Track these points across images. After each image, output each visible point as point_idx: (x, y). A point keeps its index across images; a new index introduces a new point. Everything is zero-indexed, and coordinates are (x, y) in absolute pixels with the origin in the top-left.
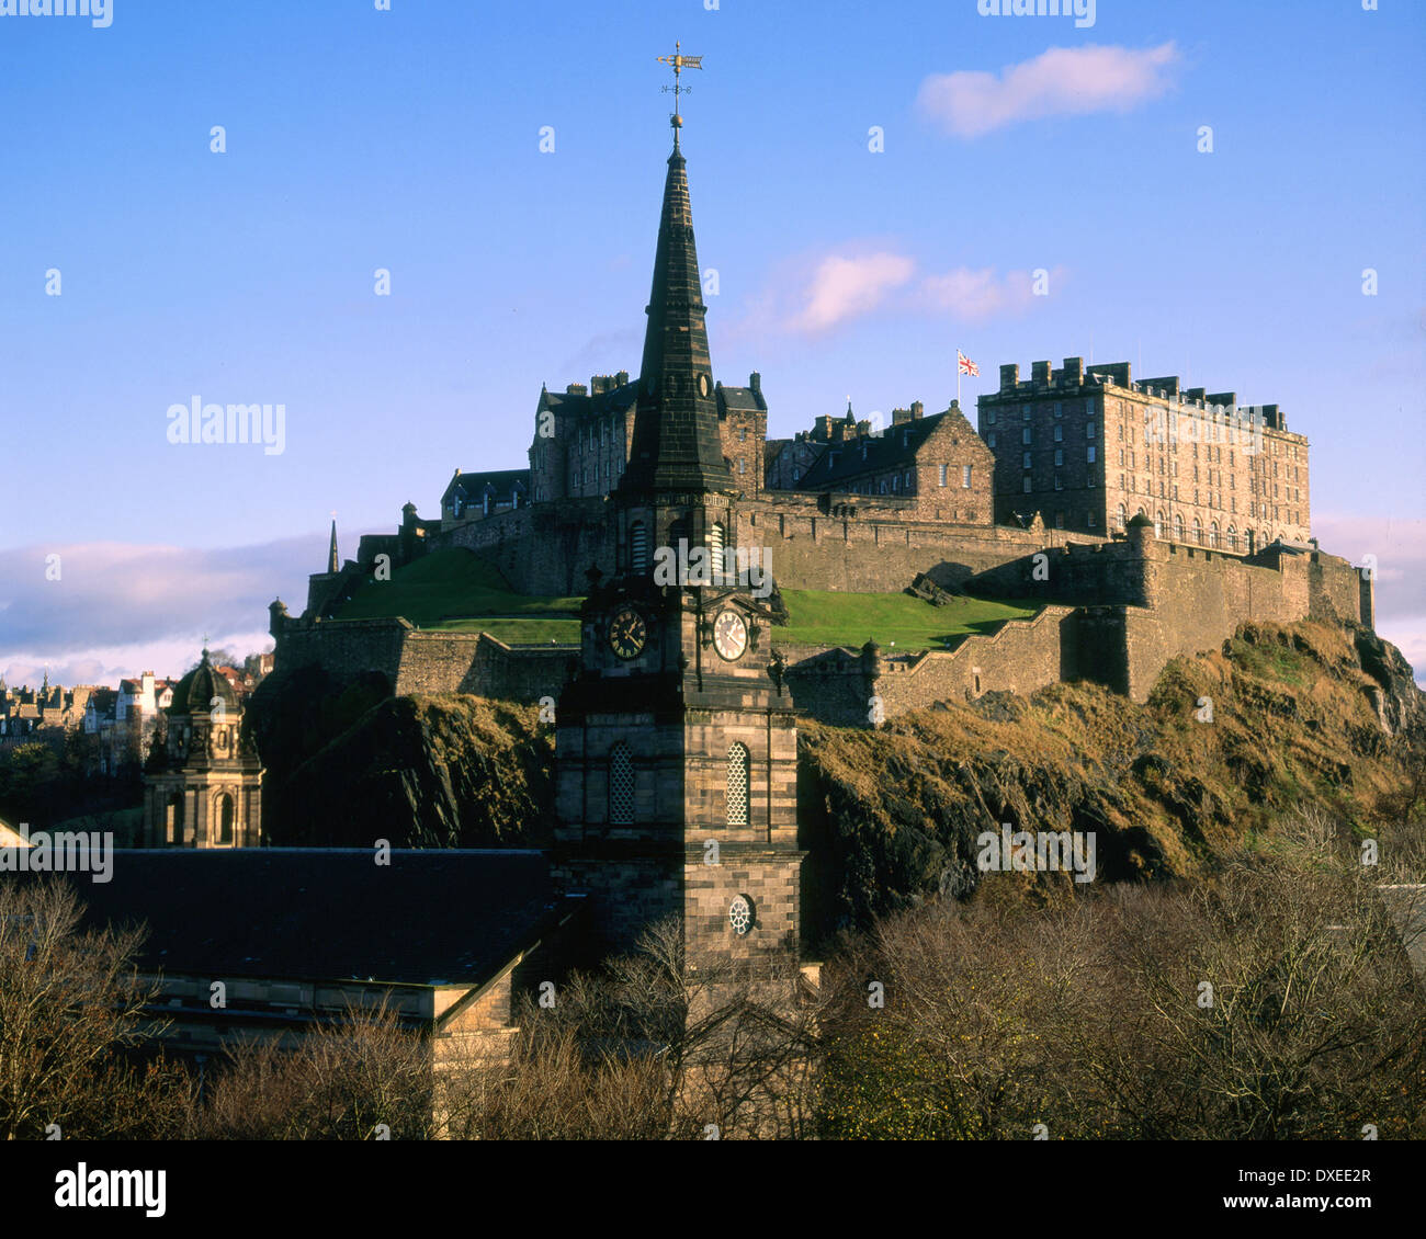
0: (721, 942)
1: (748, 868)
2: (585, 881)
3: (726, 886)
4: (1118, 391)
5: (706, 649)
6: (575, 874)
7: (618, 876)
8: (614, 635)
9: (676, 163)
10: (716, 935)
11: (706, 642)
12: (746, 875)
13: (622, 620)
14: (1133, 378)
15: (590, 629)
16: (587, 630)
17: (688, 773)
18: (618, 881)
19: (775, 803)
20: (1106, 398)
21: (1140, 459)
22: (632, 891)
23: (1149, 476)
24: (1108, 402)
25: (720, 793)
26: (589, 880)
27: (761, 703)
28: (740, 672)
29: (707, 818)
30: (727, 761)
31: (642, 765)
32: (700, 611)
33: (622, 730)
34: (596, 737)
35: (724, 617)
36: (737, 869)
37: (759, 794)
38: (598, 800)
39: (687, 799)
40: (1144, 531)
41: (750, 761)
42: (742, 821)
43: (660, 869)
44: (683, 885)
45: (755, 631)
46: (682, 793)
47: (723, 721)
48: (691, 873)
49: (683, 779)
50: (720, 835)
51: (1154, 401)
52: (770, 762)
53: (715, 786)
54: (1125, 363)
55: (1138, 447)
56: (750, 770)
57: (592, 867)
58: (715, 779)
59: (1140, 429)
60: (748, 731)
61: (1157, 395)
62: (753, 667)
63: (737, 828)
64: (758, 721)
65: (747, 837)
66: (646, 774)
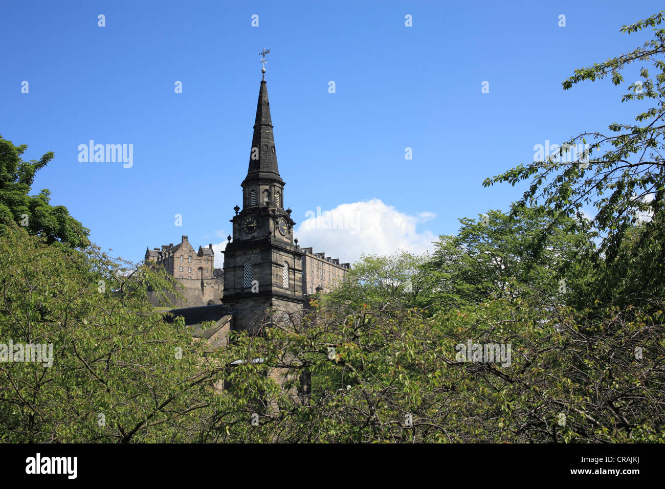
1: (289, 303)
2: (235, 307)
3: (284, 307)
4: (310, 255)
5: (276, 230)
6: (231, 306)
7: (247, 304)
8: (245, 226)
9: (263, 83)
11: (277, 228)
12: (289, 305)
13: (248, 221)
14: (314, 252)
15: (237, 226)
16: (235, 226)
17: (273, 268)
19: (296, 283)
20: (307, 257)
21: (315, 275)
22: (253, 309)
23: (318, 280)
24: (307, 258)
25: (281, 276)
27: (292, 250)
28: (285, 240)
29: (278, 284)
30: (283, 266)
31: (256, 267)
32: (275, 218)
33: (248, 256)
34: (239, 259)
35: (281, 221)
36: (287, 302)
37: (291, 279)
38: (239, 280)
39: (273, 276)
40: (321, 291)
41: (289, 268)
42: (288, 287)
43: (263, 300)
44: (271, 305)
45: (289, 228)
46: (271, 274)
47: (282, 253)
48: (275, 301)
49: (271, 269)
50: (281, 290)
51: (319, 259)
52: (295, 270)
53: (280, 274)
54: (312, 248)
55: (315, 271)
56: (289, 271)
57: (238, 303)
58: (280, 271)
59: (315, 266)
60: (289, 258)
61: (320, 257)
62: (289, 239)
63: (286, 289)
64: (291, 256)
65: (288, 292)
66: (257, 270)
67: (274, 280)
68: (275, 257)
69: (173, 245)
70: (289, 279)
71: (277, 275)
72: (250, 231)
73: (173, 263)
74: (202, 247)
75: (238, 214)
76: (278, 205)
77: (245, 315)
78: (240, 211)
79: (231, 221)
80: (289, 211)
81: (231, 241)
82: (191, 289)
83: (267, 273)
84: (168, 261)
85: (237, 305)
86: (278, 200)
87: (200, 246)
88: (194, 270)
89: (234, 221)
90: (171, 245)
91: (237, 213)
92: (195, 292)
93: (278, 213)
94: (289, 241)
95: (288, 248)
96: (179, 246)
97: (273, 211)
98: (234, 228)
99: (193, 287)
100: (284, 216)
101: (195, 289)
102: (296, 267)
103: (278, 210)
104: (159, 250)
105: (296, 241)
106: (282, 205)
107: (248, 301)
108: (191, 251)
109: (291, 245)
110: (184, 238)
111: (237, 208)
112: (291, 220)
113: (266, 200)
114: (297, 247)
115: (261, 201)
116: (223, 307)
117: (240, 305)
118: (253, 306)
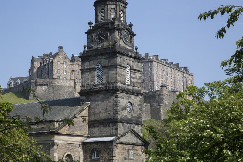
0: (125, 113)
2: (89, 99)
3: (126, 99)
5: (121, 40)
6: (87, 98)
7: (99, 97)
8: (97, 37)
10: (124, 111)
11: (121, 38)
12: (130, 97)
17: (118, 69)
18: (98, 98)
19: (136, 80)
20: (154, 62)
21: (161, 76)
22: (103, 100)
23: (162, 80)
25: (124, 75)
26: (91, 99)
27: (133, 55)
28: (128, 47)
29: (122, 81)
30: (126, 68)
31: (105, 68)
32: (119, 30)
33: (99, 60)
34: (92, 63)
35: (124, 32)
36: (129, 95)
37: (133, 78)
38: (93, 78)
39: (118, 75)
40: (164, 88)
41: (131, 69)
42: (130, 83)
43: (110, 93)
44: (117, 97)
45: (131, 38)
46: (116, 74)
47: (125, 57)
48: (119, 94)
49: (117, 70)
50: (124, 86)
51: (163, 63)
52: (135, 70)
53: (123, 73)
54: (157, 55)
55: (160, 73)
56: (131, 72)
57: (91, 95)
58: (123, 71)
59: (160, 69)
60: (131, 61)
61: (164, 62)
62: (131, 47)
63: (128, 85)
64: (133, 59)
65: (130, 88)
66: (106, 71)
67: (119, 79)
68: (120, 60)
69: (52, 53)
70: (131, 77)
71: (121, 74)
72: (101, 41)
73: (52, 67)
74: (74, 55)
75: (92, 28)
76: (122, 20)
77: (97, 105)
78: (93, 25)
79: (86, 33)
80: (131, 25)
81: (86, 49)
82: (66, 86)
83: (113, 73)
84: (49, 66)
85: (90, 97)
86: (122, 17)
87: (73, 55)
88: (68, 72)
89: (89, 33)
90: (51, 54)
91: (90, 27)
92: (69, 89)
93: (122, 27)
94: (131, 48)
95: (130, 54)
96: (56, 54)
97: (118, 25)
98: (88, 39)
99: (67, 85)
100: (126, 29)
101: (69, 87)
102: (136, 69)
103: (122, 24)
104: (42, 57)
105: (136, 49)
106: (125, 21)
107: (99, 95)
108: (66, 57)
109: (132, 52)
110: (61, 48)
111: (90, 24)
112: (132, 32)
113: (113, 16)
114: (137, 53)
115: (109, 17)
116: (81, 98)
117: (93, 97)
118: (103, 98)
